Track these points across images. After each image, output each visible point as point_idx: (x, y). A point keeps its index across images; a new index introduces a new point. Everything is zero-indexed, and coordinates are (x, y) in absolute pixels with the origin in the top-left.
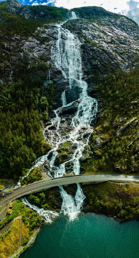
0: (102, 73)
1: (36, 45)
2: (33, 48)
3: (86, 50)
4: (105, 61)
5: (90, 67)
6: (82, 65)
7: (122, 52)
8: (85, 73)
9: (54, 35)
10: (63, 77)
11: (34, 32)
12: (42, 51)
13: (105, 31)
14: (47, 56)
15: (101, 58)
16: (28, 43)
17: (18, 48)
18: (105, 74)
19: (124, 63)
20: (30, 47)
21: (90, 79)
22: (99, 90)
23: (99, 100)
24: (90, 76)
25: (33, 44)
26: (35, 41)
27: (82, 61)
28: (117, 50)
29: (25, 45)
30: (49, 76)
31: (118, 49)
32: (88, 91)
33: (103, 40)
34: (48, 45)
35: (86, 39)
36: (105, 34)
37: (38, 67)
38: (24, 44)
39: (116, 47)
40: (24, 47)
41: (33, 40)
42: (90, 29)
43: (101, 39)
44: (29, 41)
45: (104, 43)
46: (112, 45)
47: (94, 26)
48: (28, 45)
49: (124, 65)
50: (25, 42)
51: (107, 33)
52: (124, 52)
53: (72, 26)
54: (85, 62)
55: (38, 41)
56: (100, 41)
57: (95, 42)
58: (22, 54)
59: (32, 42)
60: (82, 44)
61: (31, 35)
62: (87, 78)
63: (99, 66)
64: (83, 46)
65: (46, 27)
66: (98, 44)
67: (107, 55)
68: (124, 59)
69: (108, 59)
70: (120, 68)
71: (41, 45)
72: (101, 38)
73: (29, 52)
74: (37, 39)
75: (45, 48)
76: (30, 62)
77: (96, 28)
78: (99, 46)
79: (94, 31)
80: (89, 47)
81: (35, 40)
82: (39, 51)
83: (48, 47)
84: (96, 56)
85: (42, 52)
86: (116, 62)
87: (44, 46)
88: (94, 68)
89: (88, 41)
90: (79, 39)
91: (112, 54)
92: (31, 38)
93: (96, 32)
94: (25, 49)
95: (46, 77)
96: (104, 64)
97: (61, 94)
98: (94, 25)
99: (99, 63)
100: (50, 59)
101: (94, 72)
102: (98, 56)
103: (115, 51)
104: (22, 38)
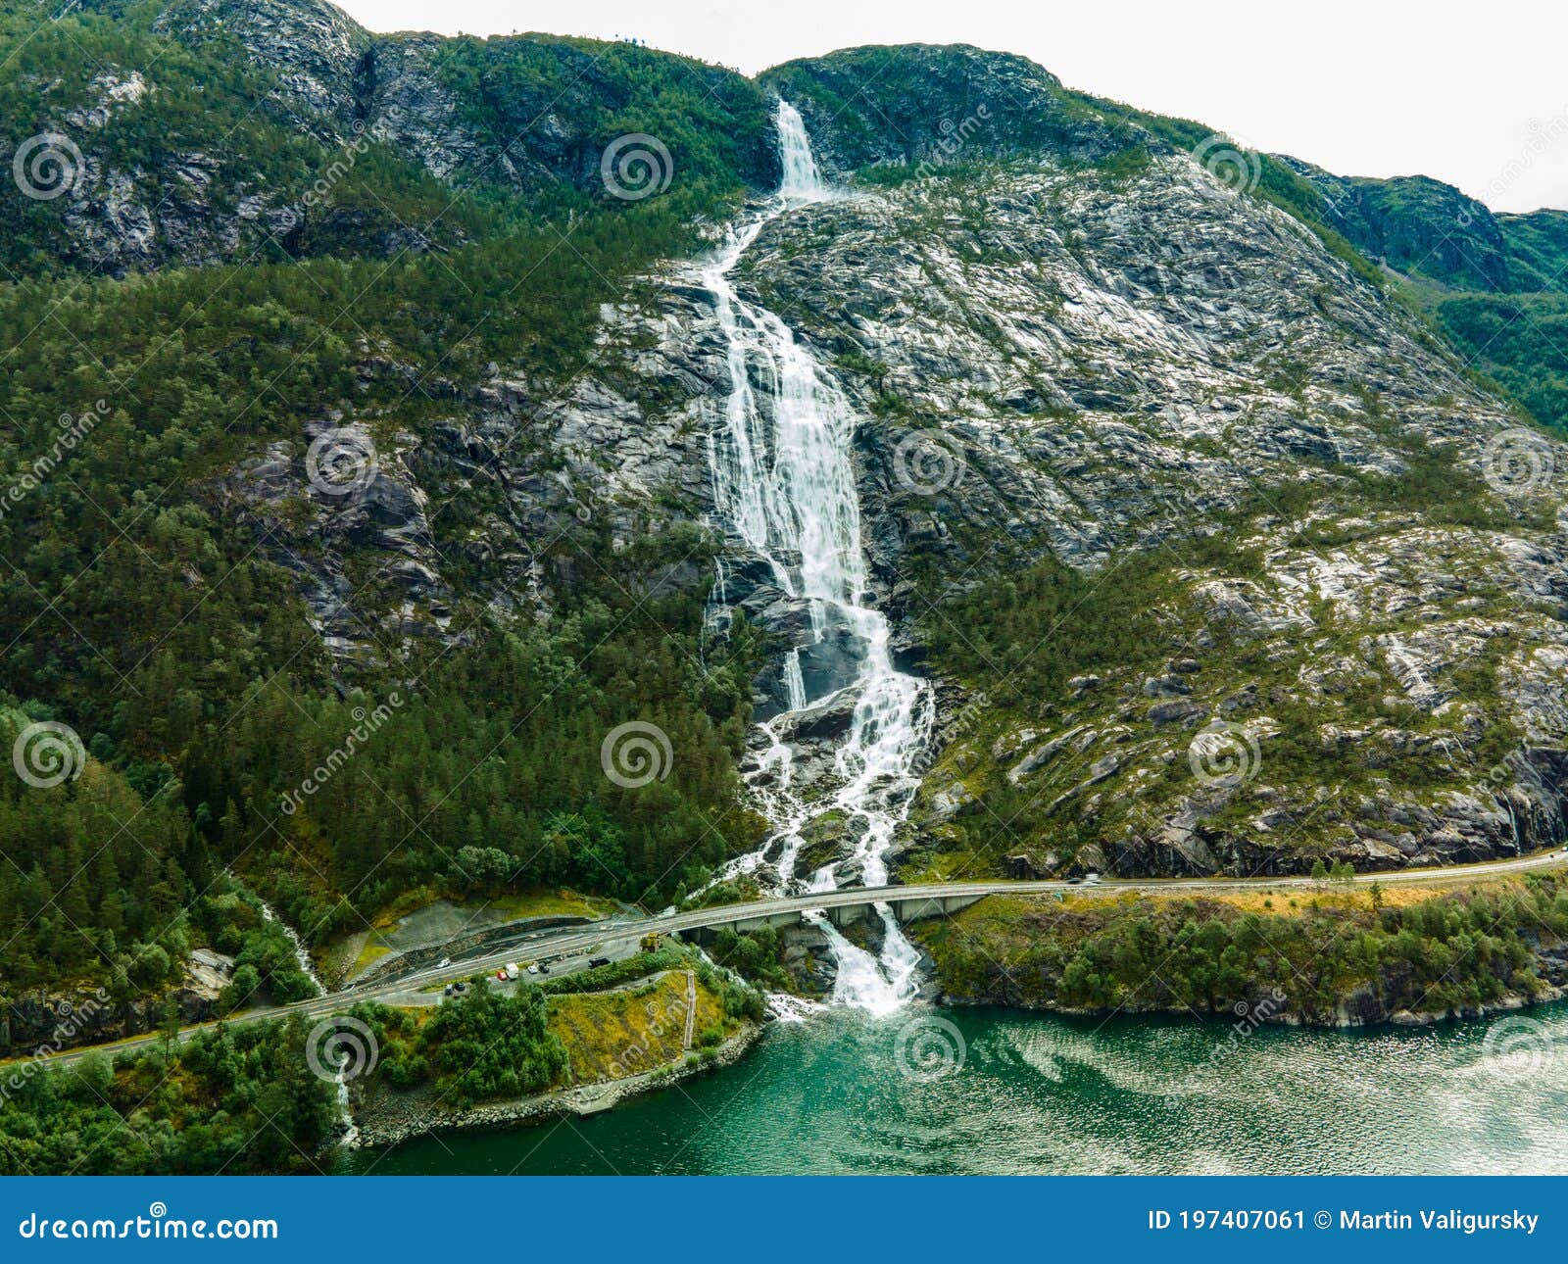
0: (954, 574)
1: (625, 432)
2: (613, 444)
3: (882, 455)
4: (975, 518)
5: (898, 545)
6: (864, 534)
7: (1079, 462)
8: (879, 572)
9: (709, 357)
10: (778, 593)
11: (589, 343)
12: (663, 464)
13: (999, 317)
14: (694, 490)
15: (958, 503)
16: (577, 417)
17: (533, 445)
18: (971, 577)
20: (598, 442)
21: (903, 598)
22: (940, 647)
23: (939, 684)
24: (899, 588)
25: (605, 421)
26: (612, 406)
27: (863, 513)
28: (1054, 452)
29: (565, 428)
30: (719, 588)
31: (1057, 443)
32: (892, 650)
33: (980, 387)
34: (686, 428)
35: (880, 391)
37: (665, 545)
38: (561, 424)
39: (1046, 436)
40: (568, 441)
41: (605, 400)
42: (910, 311)
43: (966, 384)
44: (584, 407)
45: (980, 407)
46: (1029, 423)
48: (582, 430)
49: (1076, 534)
50: (565, 412)
51: (1011, 331)
52: (1091, 465)
53: (802, 284)
54: (877, 519)
55: (629, 400)
56: (960, 395)
57: (932, 404)
58: (563, 478)
59: (601, 407)
60: (861, 419)
61: (583, 366)
62: (886, 598)
63: (945, 541)
64: (866, 432)
65: (650, 300)
66: (945, 418)
67: (991, 483)
68: (1082, 504)
69: (992, 505)
70: (1050, 549)
71: (650, 426)
72: (966, 374)
73: (602, 470)
74: (621, 391)
75: (674, 446)
76: (621, 520)
77: (946, 293)
78: (951, 431)
79: (933, 323)
80: (897, 441)
81: (615, 395)
82: (651, 459)
83: (690, 440)
85: (662, 467)
86: (1033, 519)
87: (667, 434)
88: (919, 550)
89: (892, 405)
90: (847, 388)
91: (1015, 479)
92: (585, 384)
93: (941, 333)
94: (577, 452)
95: (709, 588)
96: (969, 531)
97: (783, 661)
98: (930, 270)
99: (943, 525)
100: (708, 505)
101: (918, 571)
103: (1040, 460)
104: (538, 385)
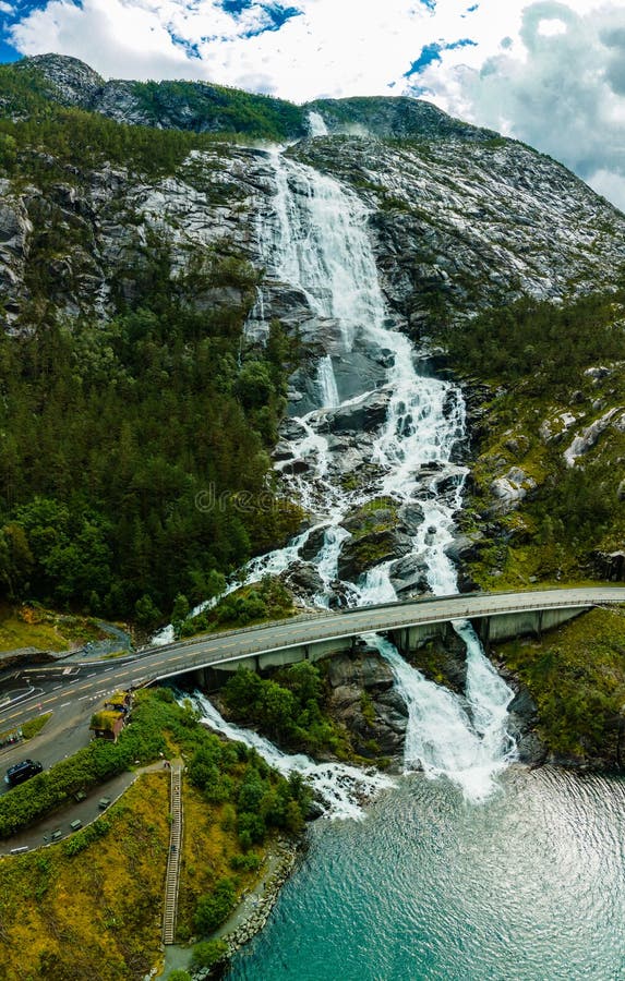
0: (460, 307)
1: (195, 208)
2: (183, 214)
3: (390, 232)
4: (467, 270)
5: (410, 288)
6: (382, 281)
7: (527, 245)
8: (394, 305)
9: (262, 178)
10: (310, 315)
11: (179, 163)
12: (221, 229)
13: (453, 180)
14: (243, 246)
15: (454, 261)
16: (160, 197)
17: (122, 208)
18: (472, 309)
19: (537, 280)
20: (172, 212)
21: (420, 322)
24: (415, 315)
25: (180, 201)
26: (187, 193)
27: (379, 267)
28: (509, 239)
29: (149, 201)
30: (259, 307)
31: (509, 235)
33: (450, 205)
34: (241, 209)
35: (384, 198)
36: (454, 187)
37: (213, 276)
38: (146, 198)
39: (500, 231)
40: (149, 209)
41: (182, 190)
42: (397, 170)
43: (440, 203)
44: (166, 192)
45: (453, 214)
46: (487, 224)
47: (411, 161)
48: (161, 204)
49: (538, 284)
50: (151, 192)
51: (462, 185)
52: (534, 247)
54: (391, 270)
55: (200, 192)
56: (439, 207)
58: (141, 230)
59: (178, 193)
60: (372, 211)
61: (169, 172)
62: (404, 323)
63: (448, 283)
64: (377, 218)
66: (432, 215)
67: (474, 250)
69: (477, 263)
70: (524, 293)
71: (213, 207)
72: (440, 198)
73: (171, 227)
74: (195, 188)
75: (230, 219)
76: (179, 258)
77: (417, 167)
78: (437, 221)
79: (413, 176)
80: (401, 222)
81: (189, 188)
82: (209, 226)
83: (243, 217)
84: (431, 252)
85: (219, 231)
86: (508, 273)
87: (226, 212)
88: (428, 289)
89: (394, 204)
90: (361, 195)
91: (490, 249)
92: (169, 180)
93: (420, 181)
94: (154, 215)
95: (249, 309)
96: (465, 278)
98: (406, 159)
99: (444, 273)
100: (253, 256)
101: (433, 303)
102: (438, 252)
103: (502, 242)
104: (135, 175)
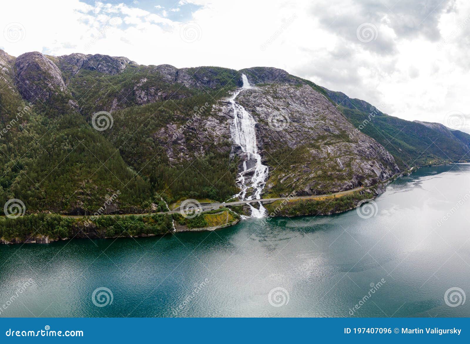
0: (272, 149)
1: (217, 125)
2: (215, 127)
3: (260, 129)
4: (275, 139)
5: (262, 144)
6: (257, 142)
7: (292, 131)
8: (259, 148)
9: (231, 113)
10: (242, 152)
11: (211, 111)
13: (279, 107)
14: (228, 134)
15: (272, 137)
16: (209, 123)
17: (202, 127)
18: (274, 149)
19: (292, 141)
20: (212, 127)
22: (269, 161)
23: (269, 167)
24: (263, 151)
25: (214, 123)
26: (215, 121)
28: (288, 129)
29: (207, 124)
30: (232, 151)
34: (227, 124)
35: (259, 118)
37: (223, 143)
40: (207, 127)
41: (213, 120)
42: (264, 106)
44: (210, 121)
47: (269, 101)
48: (209, 125)
50: (207, 122)
51: (281, 109)
52: (294, 131)
53: (246, 101)
54: (259, 139)
55: (217, 120)
58: (206, 132)
61: (210, 114)
62: (260, 152)
63: (270, 143)
64: (257, 125)
65: (221, 104)
67: (278, 134)
68: (292, 137)
69: (278, 137)
70: (287, 145)
71: (221, 124)
73: (213, 131)
74: (216, 118)
75: (225, 127)
76: (216, 139)
77: (270, 103)
79: (268, 108)
80: (262, 126)
82: (220, 129)
83: (227, 126)
84: (268, 135)
85: (223, 131)
86: (285, 140)
88: (266, 145)
89: (261, 121)
90: (254, 118)
91: (282, 133)
92: (210, 117)
93: (270, 109)
94: (209, 128)
95: (230, 151)
96: (274, 141)
97: (243, 163)
98: (268, 99)
99: (270, 141)
100: (230, 137)
101: (266, 148)
102: (269, 135)
103: (286, 130)
104: (202, 118)
